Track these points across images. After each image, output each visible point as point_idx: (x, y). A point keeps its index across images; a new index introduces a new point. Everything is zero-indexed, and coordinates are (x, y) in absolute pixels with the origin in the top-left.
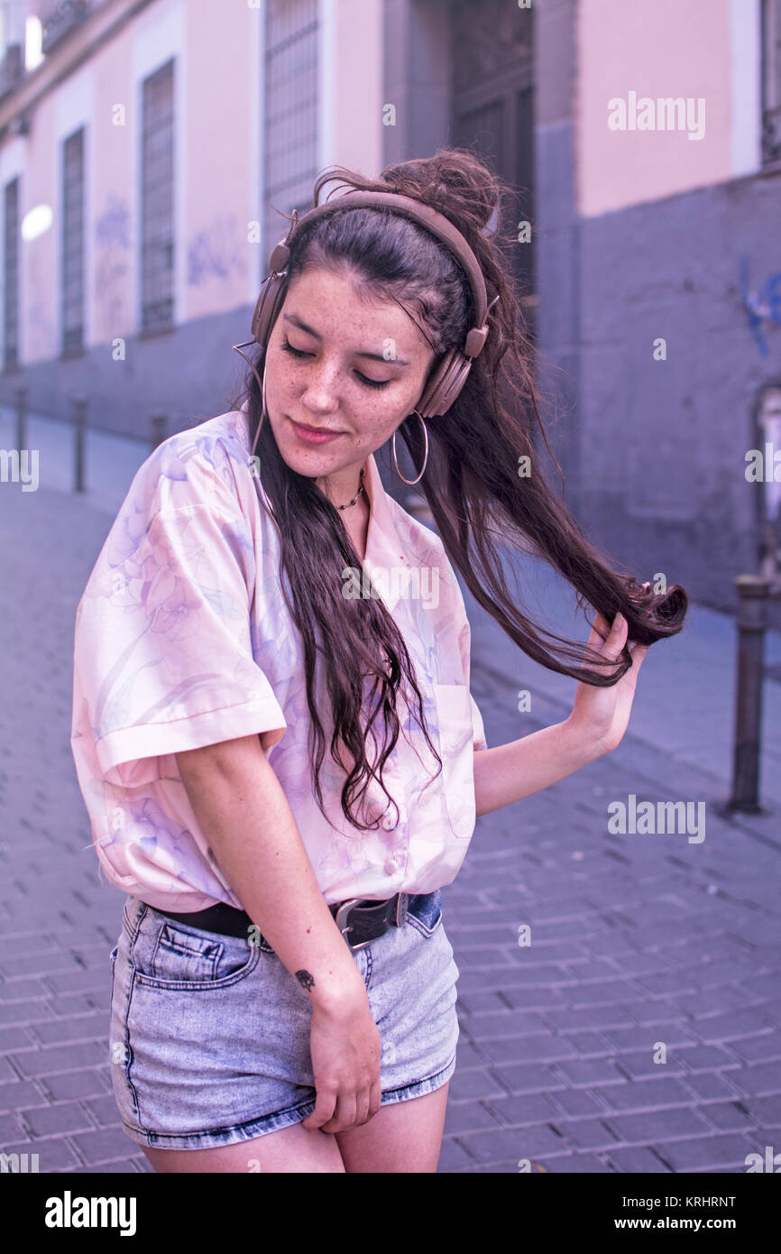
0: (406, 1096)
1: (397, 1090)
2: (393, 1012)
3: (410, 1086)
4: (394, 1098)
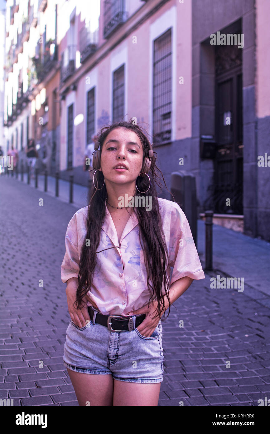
3: (134, 379)
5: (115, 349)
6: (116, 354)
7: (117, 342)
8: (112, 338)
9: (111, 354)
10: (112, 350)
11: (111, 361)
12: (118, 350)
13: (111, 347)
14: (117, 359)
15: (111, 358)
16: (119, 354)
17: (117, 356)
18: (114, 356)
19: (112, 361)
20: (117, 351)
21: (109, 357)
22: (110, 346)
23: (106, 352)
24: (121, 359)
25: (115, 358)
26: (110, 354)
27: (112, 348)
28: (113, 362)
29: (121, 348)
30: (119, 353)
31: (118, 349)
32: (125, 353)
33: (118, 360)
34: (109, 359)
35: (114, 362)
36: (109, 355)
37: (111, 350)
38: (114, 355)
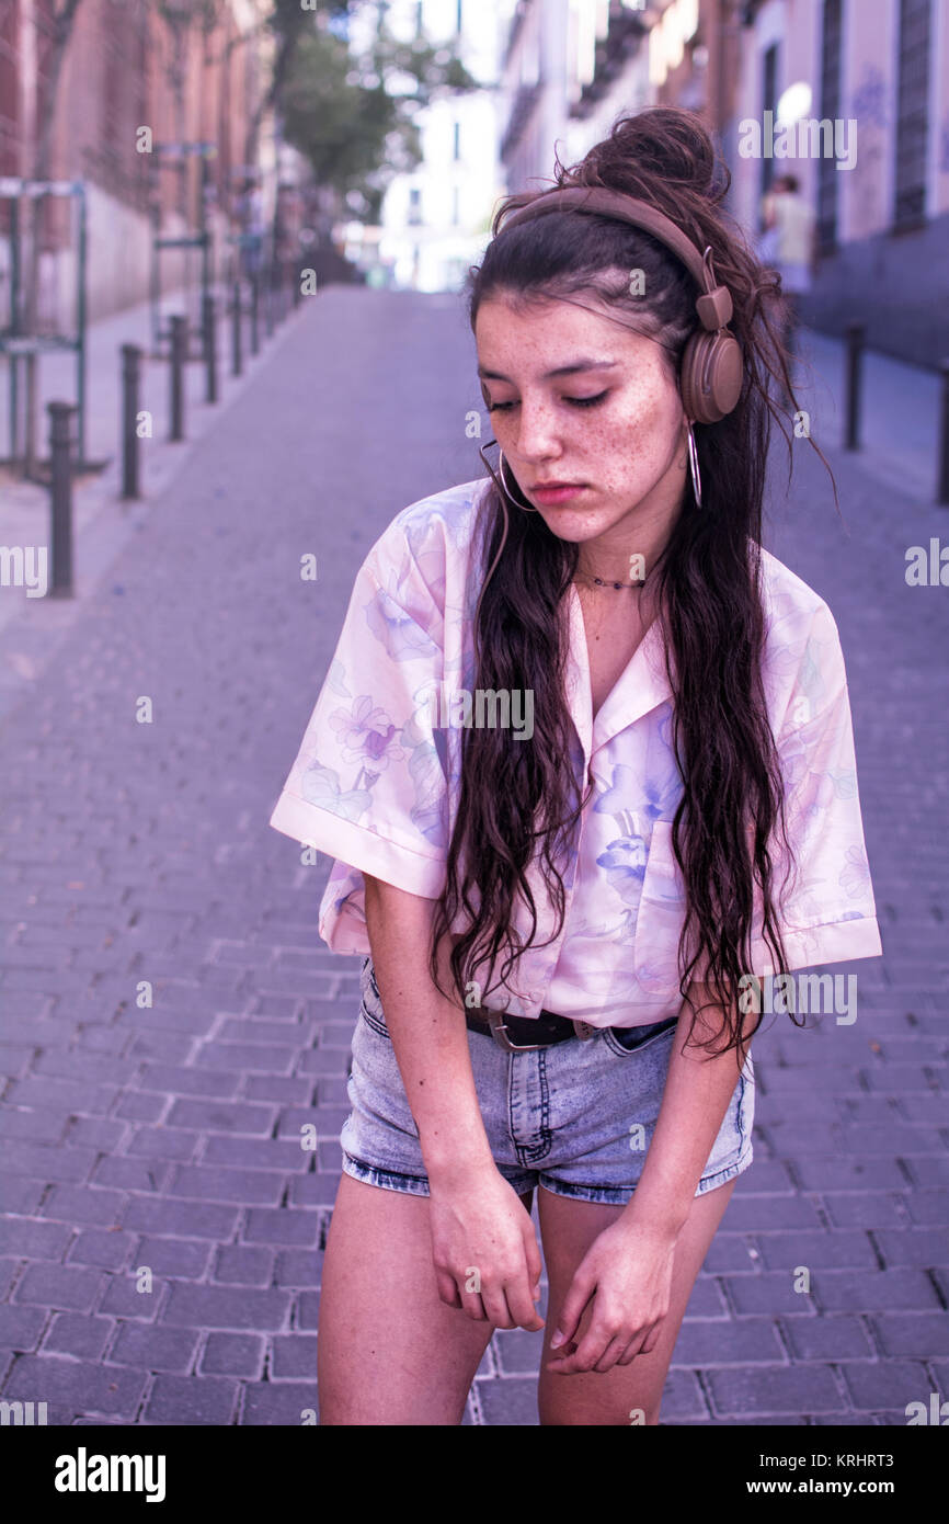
0: (598, 1198)
1: (591, 1188)
2: (582, 1119)
3: (607, 1189)
4: (587, 1195)
5: (534, 1109)
6: (541, 1127)
7: (539, 1084)
8: (518, 1074)
9: (522, 1132)
10: (525, 1115)
11: (526, 1153)
12: (545, 1110)
13: (519, 1104)
14: (551, 1141)
15: (526, 1142)
16: (553, 1124)
17: (546, 1133)
18: (535, 1136)
19: (529, 1150)
20: (545, 1115)
21: (516, 1141)
22: (514, 1102)
23: (500, 1124)
24: (567, 1138)
25: (541, 1141)
26: (518, 1130)
27: (521, 1106)
28: (537, 1154)
29: (557, 1101)
30: (554, 1121)
31: (546, 1105)
32: (578, 1117)
33: (555, 1144)
34: (517, 1147)
35: (540, 1152)
36: (516, 1134)
37: (518, 1117)
38: (535, 1133)
